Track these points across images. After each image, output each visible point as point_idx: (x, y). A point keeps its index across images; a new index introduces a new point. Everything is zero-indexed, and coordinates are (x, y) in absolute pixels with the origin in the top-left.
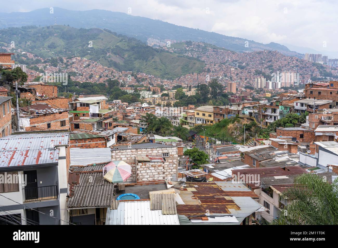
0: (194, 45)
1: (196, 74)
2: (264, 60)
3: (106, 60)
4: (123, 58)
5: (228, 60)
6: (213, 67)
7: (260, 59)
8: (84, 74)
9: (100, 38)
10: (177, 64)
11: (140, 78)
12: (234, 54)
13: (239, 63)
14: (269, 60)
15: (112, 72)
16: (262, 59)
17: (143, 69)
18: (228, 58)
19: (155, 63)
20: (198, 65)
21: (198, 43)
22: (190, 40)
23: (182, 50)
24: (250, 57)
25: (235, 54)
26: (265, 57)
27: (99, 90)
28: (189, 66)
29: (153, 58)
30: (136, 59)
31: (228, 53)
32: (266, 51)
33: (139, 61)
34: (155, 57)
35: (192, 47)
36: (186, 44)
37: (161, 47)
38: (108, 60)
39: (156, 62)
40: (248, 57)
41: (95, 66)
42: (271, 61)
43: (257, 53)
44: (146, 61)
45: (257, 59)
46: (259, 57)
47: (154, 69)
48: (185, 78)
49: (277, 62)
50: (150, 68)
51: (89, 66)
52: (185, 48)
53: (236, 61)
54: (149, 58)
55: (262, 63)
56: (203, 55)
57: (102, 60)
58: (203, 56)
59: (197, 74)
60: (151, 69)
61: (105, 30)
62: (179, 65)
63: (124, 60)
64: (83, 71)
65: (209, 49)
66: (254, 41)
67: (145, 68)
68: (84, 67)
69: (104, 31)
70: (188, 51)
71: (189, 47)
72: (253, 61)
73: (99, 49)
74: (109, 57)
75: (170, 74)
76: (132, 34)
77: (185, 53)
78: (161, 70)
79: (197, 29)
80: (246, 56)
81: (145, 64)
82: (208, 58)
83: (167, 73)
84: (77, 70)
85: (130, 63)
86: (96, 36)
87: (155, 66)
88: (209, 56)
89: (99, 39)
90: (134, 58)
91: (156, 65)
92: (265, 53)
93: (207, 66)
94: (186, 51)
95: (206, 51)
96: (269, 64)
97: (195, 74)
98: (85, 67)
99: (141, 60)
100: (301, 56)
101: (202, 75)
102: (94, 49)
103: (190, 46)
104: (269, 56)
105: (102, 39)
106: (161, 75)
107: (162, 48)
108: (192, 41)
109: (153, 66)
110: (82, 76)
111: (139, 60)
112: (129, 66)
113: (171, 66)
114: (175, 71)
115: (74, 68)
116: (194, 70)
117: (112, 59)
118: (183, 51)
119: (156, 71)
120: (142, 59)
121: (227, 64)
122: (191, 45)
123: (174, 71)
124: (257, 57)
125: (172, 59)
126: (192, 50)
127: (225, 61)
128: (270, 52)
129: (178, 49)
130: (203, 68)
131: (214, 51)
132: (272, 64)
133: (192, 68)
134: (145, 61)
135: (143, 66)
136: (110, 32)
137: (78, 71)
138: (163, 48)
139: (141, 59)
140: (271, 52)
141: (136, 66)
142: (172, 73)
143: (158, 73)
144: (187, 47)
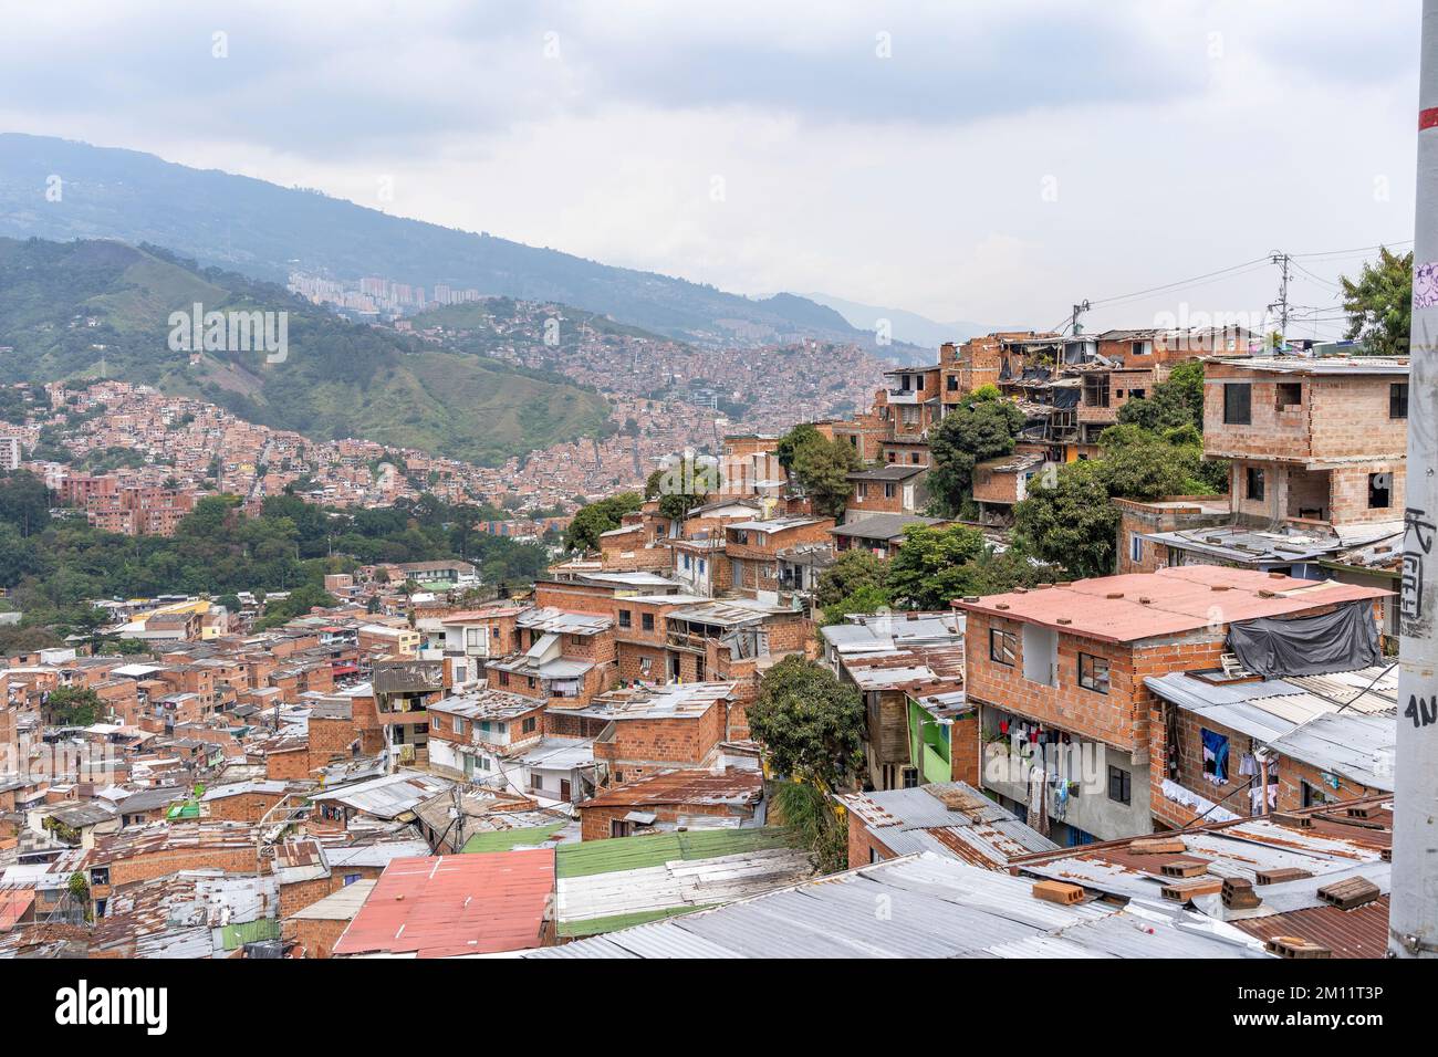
0: (524, 314)
1: (590, 443)
2: (814, 382)
3: (189, 384)
4: (255, 373)
5: (673, 378)
6: (645, 414)
7: (795, 375)
8: (179, 455)
9: (136, 286)
10: (496, 401)
11: (419, 472)
12: (690, 354)
13: (719, 390)
14: (835, 383)
15: (302, 448)
16: (803, 376)
17: (358, 423)
18: (671, 369)
19: (407, 399)
20: (583, 405)
21: (539, 306)
22: (505, 295)
23: (479, 336)
24: (758, 368)
25: (695, 352)
26: (816, 368)
27: (430, 543)
28: (546, 410)
29: (391, 375)
30: (314, 379)
31: (667, 348)
32: (814, 345)
33: (333, 386)
34: (400, 371)
35: (517, 322)
36: (490, 309)
37: (387, 323)
38: (198, 384)
39: (407, 393)
40: (749, 368)
41: (215, 424)
42: (842, 385)
43: (780, 352)
44: (364, 389)
45: (786, 375)
46: (790, 368)
47: (408, 422)
48: (550, 458)
49: (864, 387)
50: (387, 420)
51: (190, 424)
52: (490, 328)
53: (703, 383)
54: (376, 378)
55: (811, 395)
56: (566, 357)
57: (174, 385)
58: (568, 361)
59: (594, 444)
60: (391, 422)
61: (144, 246)
62: (507, 407)
63: (261, 382)
64: (169, 444)
65: (587, 333)
66: (715, 287)
67: (366, 418)
68: (167, 425)
69: (142, 252)
70: (503, 338)
71: (504, 322)
72: (770, 385)
73: (137, 332)
74: (203, 374)
75: (476, 441)
76: (209, 253)
77: (494, 347)
78: (435, 425)
79: (480, 234)
80: (740, 362)
81: (360, 400)
82: (589, 368)
83: (463, 441)
84: (142, 442)
85: (295, 398)
86: (111, 275)
87: (410, 408)
88: (592, 361)
89: (128, 289)
90: (307, 375)
91: (412, 405)
92: (813, 353)
93: (622, 407)
94: (496, 340)
95: (575, 340)
96: (838, 396)
97: (582, 442)
98: (172, 427)
99: (341, 383)
100: (905, 350)
101: (614, 448)
102: (118, 335)
103: (507, 320)
104: (828, 365)
105: (145, 291)
106: (439, 448)
107: (392, 325)
108: (512, 297)
109: (399, 412)
110: (173, 465)
111: (330, 382)
112: (293, 411)
113: (474, 410)
114: (495, 430)
115: (123, 430)
116: (576, 425)
117: (217, 380)
118: (482, 341)
119: (418, 430)
120: (345, 382)
121: (673, 395)
122: (512, 316)
123: (491, 432)
124: (785, 370)
125: (473, 379)
126: (518, 336)
127: (663, 384)
128: (831, 348)
129: (457, 332)
130: (605, 416)
131: (608, 341)
132: (852, 400)
133: (562, 418)
134: (357, 388)
135: (352, 412)
136: (166, 256)
137: (147, 443)
138: (397, 325)
139: (338, 379)
140: (835, 350)
141: (321, 409)
142: (484, 438)
143: (427, 438)
144: (498, 322)
